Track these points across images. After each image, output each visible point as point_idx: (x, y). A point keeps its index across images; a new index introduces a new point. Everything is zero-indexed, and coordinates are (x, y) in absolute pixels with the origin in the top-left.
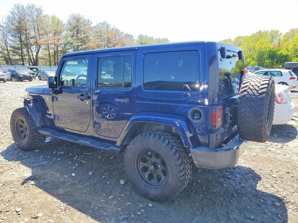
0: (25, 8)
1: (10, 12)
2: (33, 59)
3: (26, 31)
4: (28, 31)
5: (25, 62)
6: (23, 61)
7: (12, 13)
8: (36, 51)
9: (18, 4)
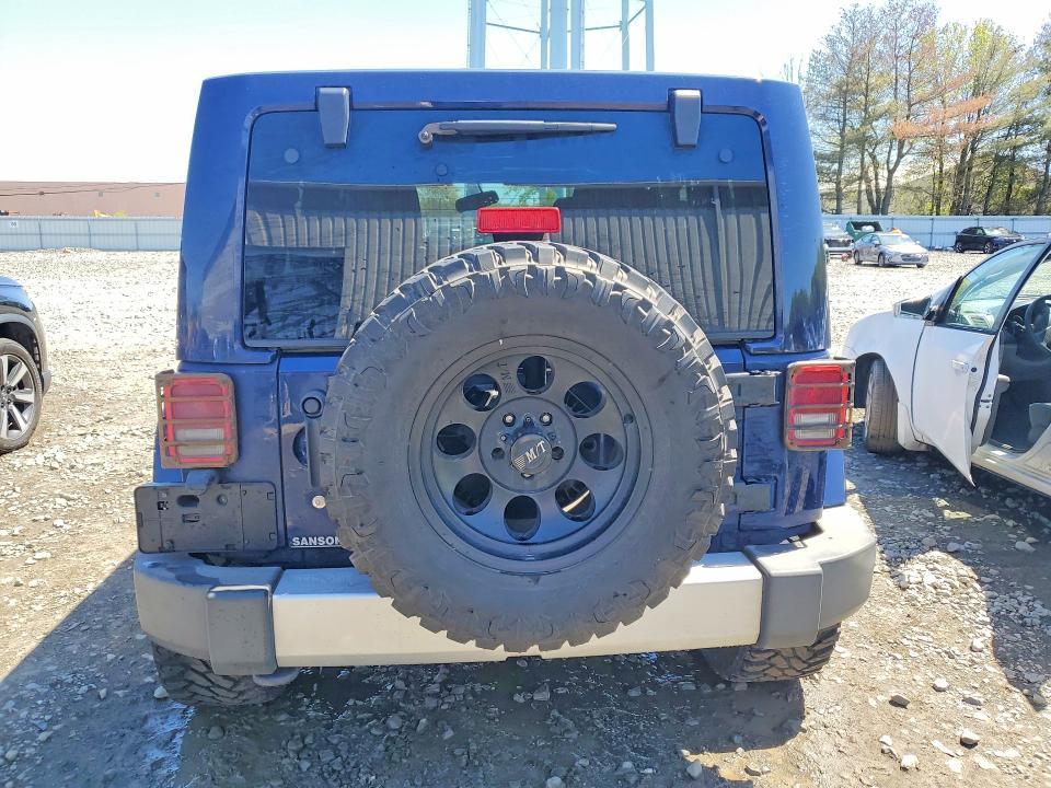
0: (876, 14)
1: (824, 41)
2: (877, 191)
3: (866, 96)
4: (873, 95)
5: (843, 202)
6: (839, 200)
7: (831, 42)
8: (888, 162)
9: (856, 6)
